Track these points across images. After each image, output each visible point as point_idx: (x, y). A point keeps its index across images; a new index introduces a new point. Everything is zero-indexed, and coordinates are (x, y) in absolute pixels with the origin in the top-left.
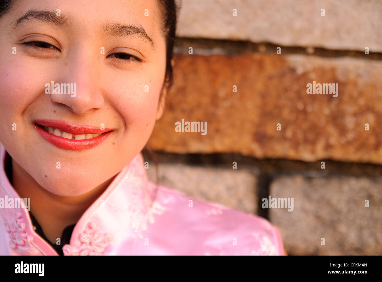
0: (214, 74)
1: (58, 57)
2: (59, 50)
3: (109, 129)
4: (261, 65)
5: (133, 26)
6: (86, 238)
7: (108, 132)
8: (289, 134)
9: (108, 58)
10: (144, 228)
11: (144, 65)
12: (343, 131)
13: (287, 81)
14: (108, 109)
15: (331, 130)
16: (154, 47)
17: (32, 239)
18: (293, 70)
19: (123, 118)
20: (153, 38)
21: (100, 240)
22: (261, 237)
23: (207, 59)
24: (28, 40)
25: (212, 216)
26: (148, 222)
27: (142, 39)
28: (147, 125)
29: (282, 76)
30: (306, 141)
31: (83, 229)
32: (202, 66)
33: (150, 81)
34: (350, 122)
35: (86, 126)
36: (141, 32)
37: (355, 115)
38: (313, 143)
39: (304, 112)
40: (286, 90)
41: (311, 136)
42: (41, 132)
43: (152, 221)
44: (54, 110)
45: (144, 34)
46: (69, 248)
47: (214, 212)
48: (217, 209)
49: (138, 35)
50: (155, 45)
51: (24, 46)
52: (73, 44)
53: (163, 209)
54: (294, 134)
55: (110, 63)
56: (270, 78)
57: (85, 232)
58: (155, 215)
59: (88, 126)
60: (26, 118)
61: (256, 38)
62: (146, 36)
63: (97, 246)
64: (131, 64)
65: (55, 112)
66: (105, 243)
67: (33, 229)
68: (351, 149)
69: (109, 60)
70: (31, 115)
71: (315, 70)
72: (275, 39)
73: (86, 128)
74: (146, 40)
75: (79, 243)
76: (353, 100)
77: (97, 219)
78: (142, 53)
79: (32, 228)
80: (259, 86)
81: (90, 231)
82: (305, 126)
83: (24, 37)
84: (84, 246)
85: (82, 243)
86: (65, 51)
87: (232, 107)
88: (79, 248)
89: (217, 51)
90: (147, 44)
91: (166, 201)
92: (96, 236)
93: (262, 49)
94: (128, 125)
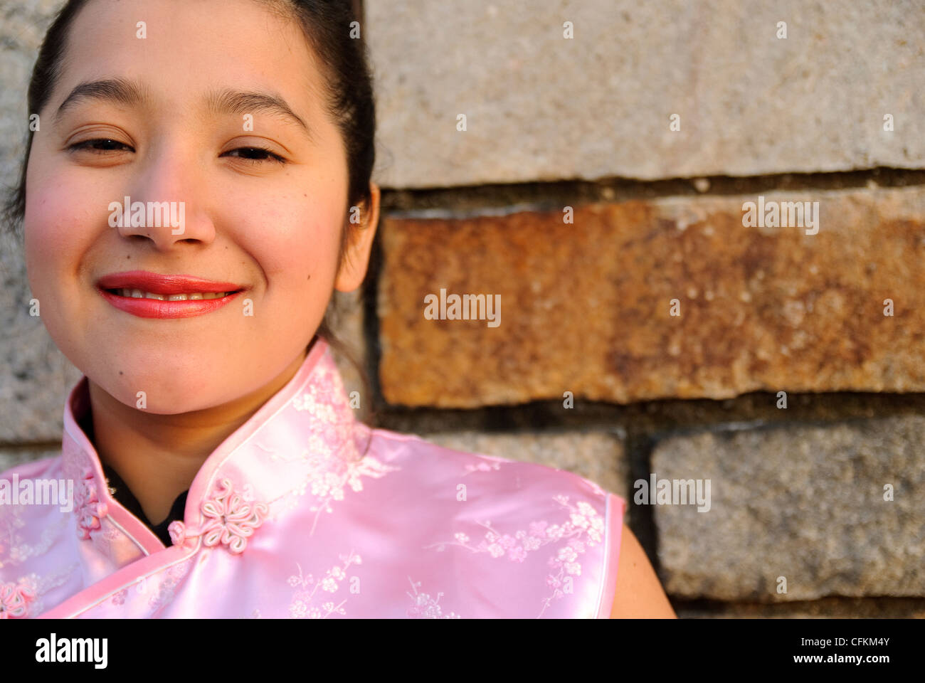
0: (518, 251)
1: (130, 162)
2: (133, 150)
3: (232, 285)
4: (606, 223)
5: (261, 94)
6: (214, 509)
7: (234, 292)
8: (675, 349)
9: (221, 158)
10: (339, 495)
11: (290, 168)
12: (782, 332)
13: (660, 246)
14: (226, 248)
15: (758, 331)
16: (309, 135)
17: (106, 508)
18: (670, 225)
19: (259, 264)
20: (305, 119)
21: (242, 513)
22: (573, 503)
23: (502, 224)
24: (76, 139)
25: (478, 472)
26: (347, 488)
27: (281, 118)
28: (309, 277)
29: (650, 237)
30: (710, 360)
31: (207, 493)
32: (493, 238)
33: (305, 195)
34: (794, 313)
35: (184, 276)
36: (277, 104)
37: (803, 297)
38: (727, 362)
39: (701, 303)
40: (658, 265)
41: (720, 349)
42: (110, 298)
43: (357, 486)
44: (126, 255)
45: (284, 108)
46: (181, 527)
47: (484, 467)
48: (490, 462)
49: (272, 110)
50: (311, 133)
51: (71, 150)
52: (154, 134)
53: (385, 468)
54: (684, 348)
55: (225, 165)
56: (628, 245)
57: (211, 498)
58: (364, 478)
59: (189, 276)
60: (84, 278)
61: (590, 174)
62: (290, 113)
63: (237, 524)
64: (265, 165)
65: (129, 257)
66: (253, 519)
67: (110, 491)
68: (805, 367)
69: (224, 160)
70: (91, 272)
71: (711, 219)
72: (628, 171)
73: (185, 281)
74: (290, 119)
75: (203, 519)
76: (797, 268)
77: (232, 471)
78: (285, 144)
79: (107, 492)
80: (608, 262)
81: (219, 495)
82: (705, 330)
83: (72, 133)
84: (210, 525)
85: (208, 518)
86: (141, 149)
87: (559, 307)
88: (201, 527)
89: (522, 207)
90: (293, 128)
91: (391, 455)
92: (234, 505)
93: (608, 193)
94: (269, 276)
